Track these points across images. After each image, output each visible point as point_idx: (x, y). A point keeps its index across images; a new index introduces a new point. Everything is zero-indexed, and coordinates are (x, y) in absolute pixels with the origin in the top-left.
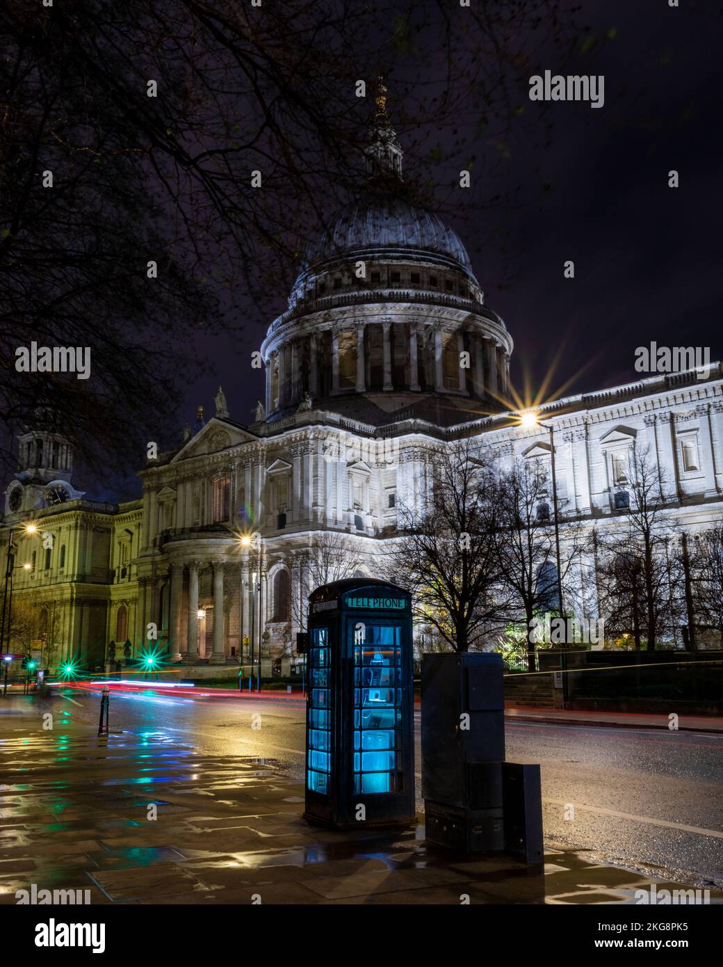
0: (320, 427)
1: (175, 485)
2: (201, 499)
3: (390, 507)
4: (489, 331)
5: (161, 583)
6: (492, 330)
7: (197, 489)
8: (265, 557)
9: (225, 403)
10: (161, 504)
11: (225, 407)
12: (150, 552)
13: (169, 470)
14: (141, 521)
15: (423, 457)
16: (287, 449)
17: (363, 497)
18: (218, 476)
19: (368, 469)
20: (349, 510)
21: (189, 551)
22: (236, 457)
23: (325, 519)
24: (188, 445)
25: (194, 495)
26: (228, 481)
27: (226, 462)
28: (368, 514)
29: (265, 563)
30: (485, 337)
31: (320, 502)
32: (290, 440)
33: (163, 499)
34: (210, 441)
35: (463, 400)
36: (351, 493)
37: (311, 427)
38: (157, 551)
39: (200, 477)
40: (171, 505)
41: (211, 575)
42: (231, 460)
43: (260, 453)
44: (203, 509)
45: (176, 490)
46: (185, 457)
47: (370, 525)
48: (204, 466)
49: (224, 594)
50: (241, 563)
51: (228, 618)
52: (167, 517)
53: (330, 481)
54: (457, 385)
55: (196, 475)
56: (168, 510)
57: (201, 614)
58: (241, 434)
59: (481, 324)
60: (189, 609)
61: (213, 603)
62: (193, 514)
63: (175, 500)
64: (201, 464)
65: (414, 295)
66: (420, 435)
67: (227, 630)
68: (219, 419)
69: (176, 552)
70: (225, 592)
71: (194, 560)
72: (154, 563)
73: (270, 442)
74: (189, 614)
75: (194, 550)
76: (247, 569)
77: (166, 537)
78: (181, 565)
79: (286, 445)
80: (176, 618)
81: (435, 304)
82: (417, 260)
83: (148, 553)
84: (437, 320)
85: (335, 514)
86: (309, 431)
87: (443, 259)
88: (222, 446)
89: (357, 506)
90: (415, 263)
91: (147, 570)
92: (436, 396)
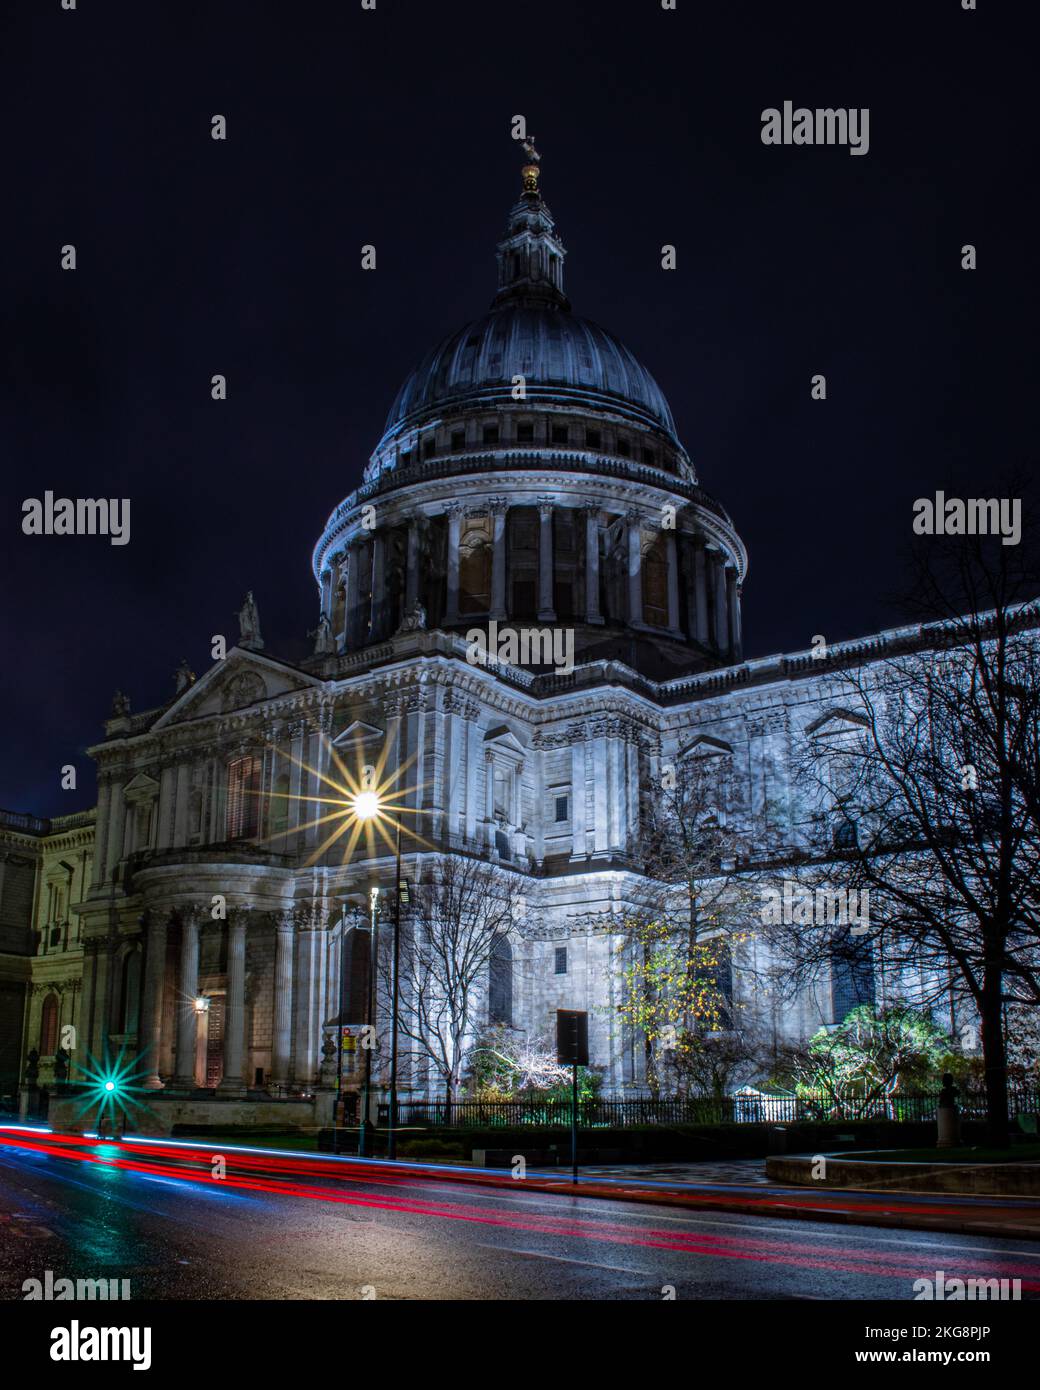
0: (442, 660)
1: (156, 771)
2: (205, 797)
3: (558, 820)
4: (716, 536)
5: (125, 949)
6: (720, 536)
7: (198, 778)
8: (325, 902)
9: (256, 622)
10: (129, 805)
11: (257, 630)
12: (106, 891)
13: (147, 745)
14: (89, 848)
15: (623, 730)
16: (374, 702)
17: (510, 800)
18: (238, 754)
19: (522, 749)
20: (487, 821)
21: (182, 886)
22: (274, 718)
23: (445, 833)
24: (184, 698)
25: (192, 788)
26: (258, 765)
27: (255, 728)
28: (518, 831)
29: (325, 913)
30: (710, 546)
31: (437, 799)
32: (381, 687)
33: (134, 796)
34: (227, 691)
35: (676, 647)
36: (490, 790)
37: (424, 660)
38: (118, 890)
39: (205, 755)
40: (147, 808)
41: (220, 935)
42: (264, 724)
43: (322, 710)
44: (208, 813)
45: (159, 781)
46: (178, 719)
47: (521, 850)
48: (213, 736)
49: (246, 970)
50: (280, 913)
51: (250, 1015)
52: (139, 830)
53: (456, 762)
54: (665, 621)
55: (196, 752)
56: (141, 817)
57: (200, 1004)
58: (288, 676)
59: (704, 523)
60: (178, 997)
61: (226, 985)
62: (189, 823)
63: (157, 798)
64: (207, 731)
65: (594, 462)
66: (621, 689)
67: (249, 1037)
68: (245, 649)
69: (158, 888)
70: (248, 967)
71: (191, 902)
72: (113, 911)
73: (342, 690)
74: (179, 1007)
75: (192, 884)
76: (290, 923)
77: (137, 862)
78: (167, 912)
79: (373, 696)
80: (154, 1010)
81: (631, 479)
82: (597, 408)
83: (102, 893)
84: (633, 506)
85: (464, 825)
86: (419, 668)
87: (639, 412)
88: (249, 699)
89: (501, 816)
90: (595, 415)
91: (100, 923)
92: (631, 635)
